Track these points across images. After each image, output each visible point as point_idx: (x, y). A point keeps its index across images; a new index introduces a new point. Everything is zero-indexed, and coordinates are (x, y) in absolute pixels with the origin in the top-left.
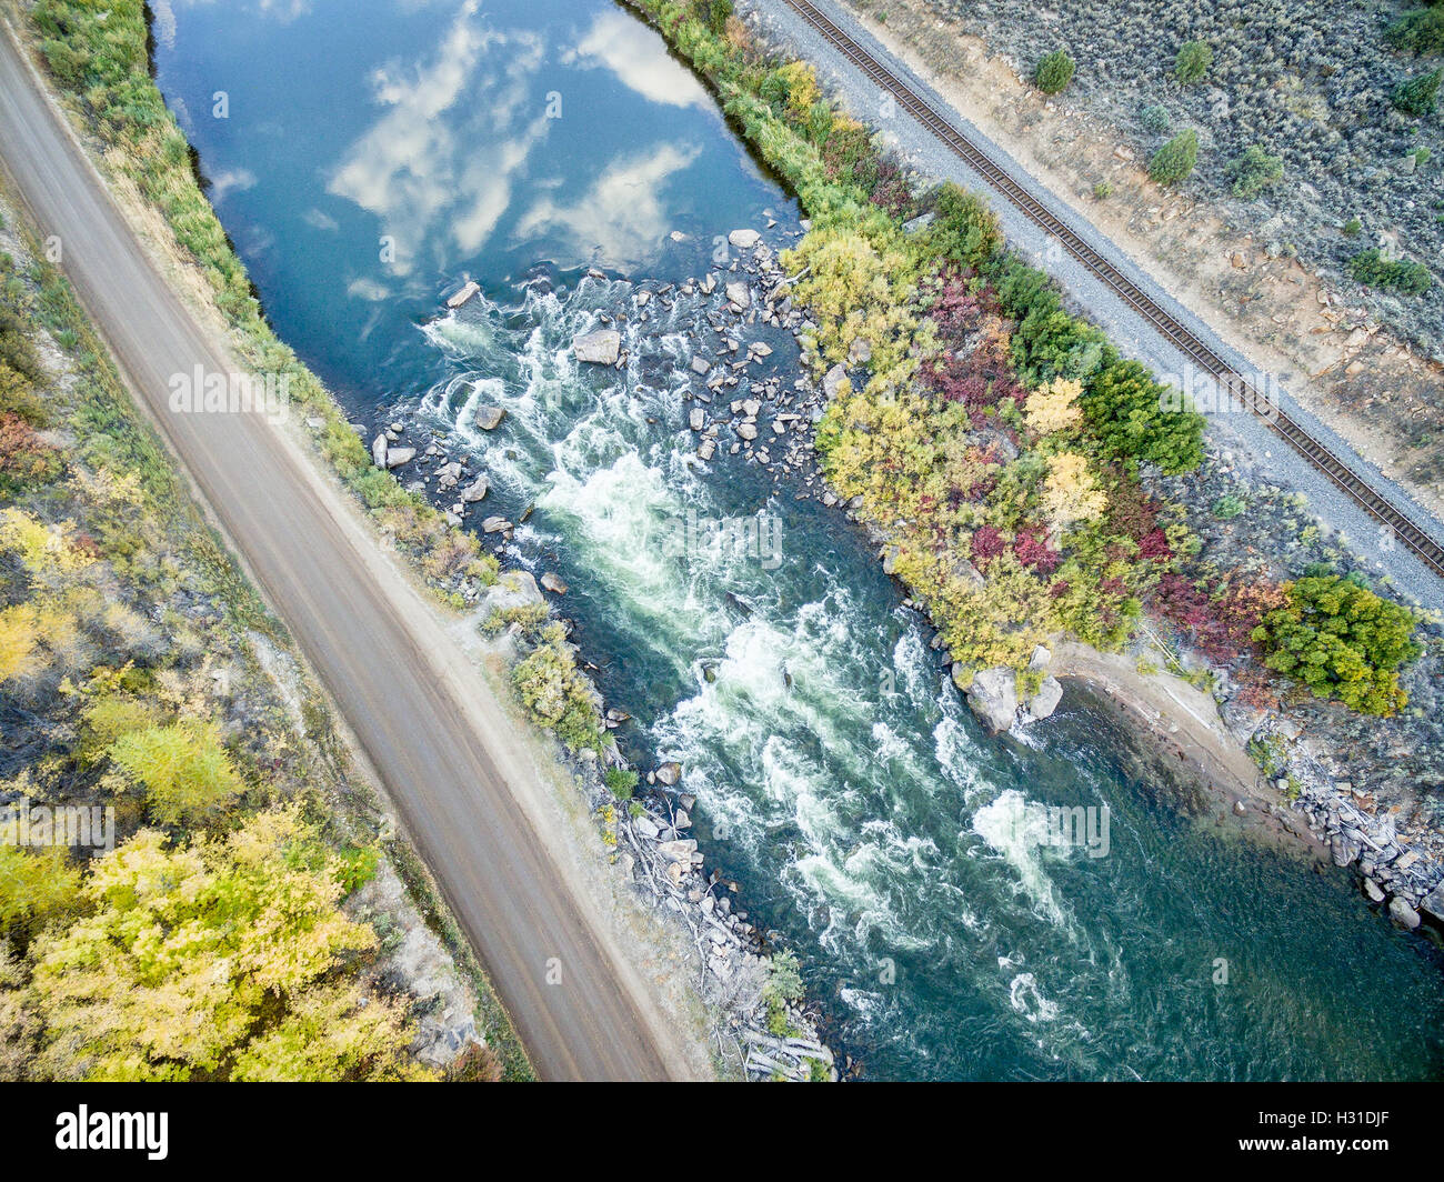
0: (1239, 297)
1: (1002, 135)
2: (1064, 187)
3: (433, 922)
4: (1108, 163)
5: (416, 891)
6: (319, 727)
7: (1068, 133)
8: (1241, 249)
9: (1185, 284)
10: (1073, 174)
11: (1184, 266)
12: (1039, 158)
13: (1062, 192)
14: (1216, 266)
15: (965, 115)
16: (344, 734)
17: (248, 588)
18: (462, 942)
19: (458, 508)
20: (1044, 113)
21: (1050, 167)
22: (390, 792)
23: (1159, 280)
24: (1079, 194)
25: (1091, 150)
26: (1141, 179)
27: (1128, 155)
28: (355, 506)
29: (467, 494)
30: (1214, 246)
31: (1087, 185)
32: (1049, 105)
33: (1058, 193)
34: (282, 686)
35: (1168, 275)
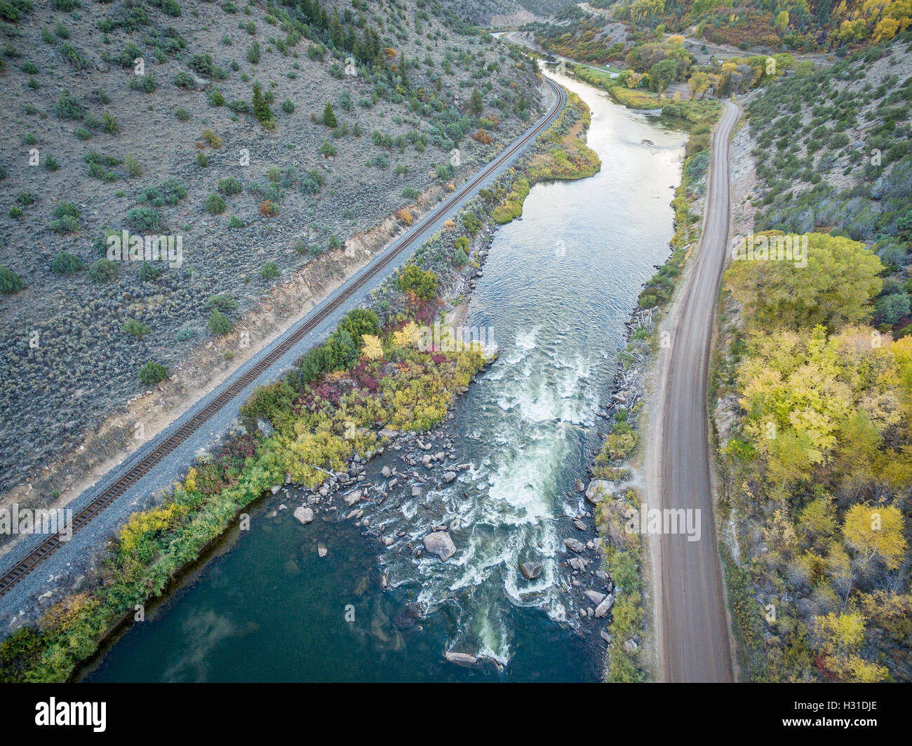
0: (283, 311)
1: (183, 406)
2: (222, 375)
3: (716, 431)
4: (212, 354)
5: (717, 442)
6: (725, 506)
7: (192, 369)
8: (264, 307)
9: (276, 329)
10: (216, 369)
11: (268, 329)
12: (202, 386)
13: (224, 376)
14: (271, 317)
15: (166, 426)
16: (716, 496)
17: (730, 585)
18: (709, 420)
19: (590, 544)
20: (176, 381)
21: (209, 380)
22: (708, 466)
23: (273, 339)
24: (227, 367)
25: (204, 360)
26: (223, 340)
27: (211, 344)
28: (645, 571)
29: (579, 546)
30: (262, 316)
31: (223, 363)
32: (172, 378)
33: (225, 377)
34: (734, 533)
35: (272, 334)
